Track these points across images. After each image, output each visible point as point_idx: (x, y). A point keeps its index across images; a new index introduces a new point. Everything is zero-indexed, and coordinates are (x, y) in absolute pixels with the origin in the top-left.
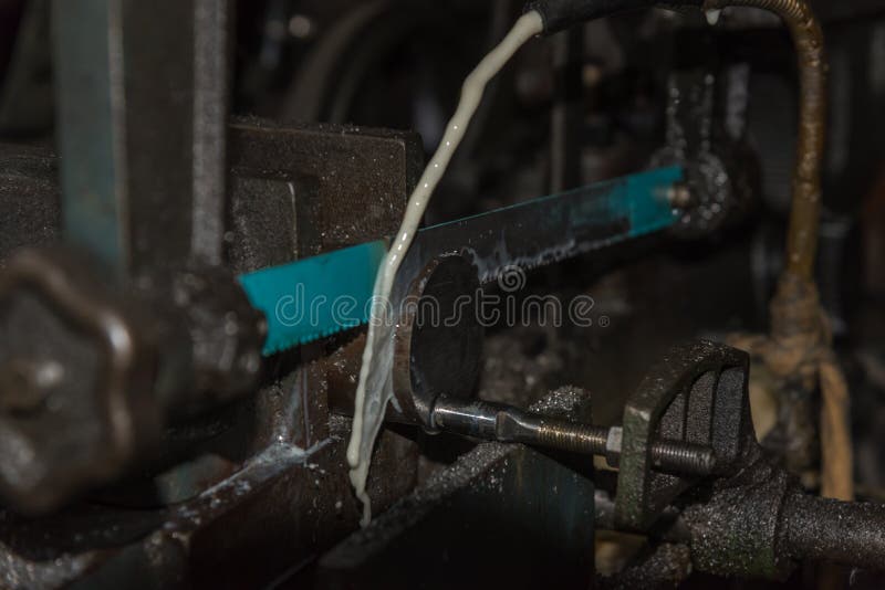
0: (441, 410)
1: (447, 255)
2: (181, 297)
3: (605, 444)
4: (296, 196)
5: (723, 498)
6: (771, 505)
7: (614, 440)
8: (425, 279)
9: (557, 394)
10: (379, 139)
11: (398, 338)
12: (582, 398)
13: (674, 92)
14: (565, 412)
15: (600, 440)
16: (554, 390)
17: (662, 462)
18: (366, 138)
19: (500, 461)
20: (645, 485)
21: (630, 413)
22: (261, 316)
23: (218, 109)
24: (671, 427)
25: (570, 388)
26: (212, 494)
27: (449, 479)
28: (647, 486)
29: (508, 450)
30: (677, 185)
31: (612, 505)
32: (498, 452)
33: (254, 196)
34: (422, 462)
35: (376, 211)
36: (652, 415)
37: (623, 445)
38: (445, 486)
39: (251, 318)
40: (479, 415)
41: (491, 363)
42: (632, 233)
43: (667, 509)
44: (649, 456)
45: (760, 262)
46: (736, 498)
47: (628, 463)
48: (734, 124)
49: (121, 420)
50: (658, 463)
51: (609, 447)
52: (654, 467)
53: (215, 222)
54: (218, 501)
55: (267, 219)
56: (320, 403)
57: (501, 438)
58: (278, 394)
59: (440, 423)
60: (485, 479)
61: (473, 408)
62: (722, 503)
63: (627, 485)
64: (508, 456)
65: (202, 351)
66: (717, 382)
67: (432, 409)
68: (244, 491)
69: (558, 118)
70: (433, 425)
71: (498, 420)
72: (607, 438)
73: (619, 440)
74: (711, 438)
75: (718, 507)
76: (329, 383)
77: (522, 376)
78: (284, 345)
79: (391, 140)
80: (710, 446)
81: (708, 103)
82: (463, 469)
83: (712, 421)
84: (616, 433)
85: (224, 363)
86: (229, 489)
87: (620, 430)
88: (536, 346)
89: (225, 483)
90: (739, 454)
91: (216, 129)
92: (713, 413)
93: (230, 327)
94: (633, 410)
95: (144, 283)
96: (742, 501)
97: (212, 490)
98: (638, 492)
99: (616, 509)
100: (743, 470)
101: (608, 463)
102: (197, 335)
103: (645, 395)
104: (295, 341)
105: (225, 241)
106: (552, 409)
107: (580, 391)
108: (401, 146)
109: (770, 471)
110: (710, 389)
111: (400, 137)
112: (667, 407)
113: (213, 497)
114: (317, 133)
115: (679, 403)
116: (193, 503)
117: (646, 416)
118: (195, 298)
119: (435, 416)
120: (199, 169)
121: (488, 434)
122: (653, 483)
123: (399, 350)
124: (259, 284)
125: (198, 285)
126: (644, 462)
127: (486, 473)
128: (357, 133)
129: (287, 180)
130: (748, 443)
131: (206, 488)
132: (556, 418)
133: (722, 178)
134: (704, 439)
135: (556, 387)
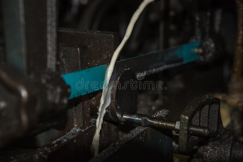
0: (125, 117)
1: (126, 69)
2: (44, 81)
3: (175, 127)
4: (80, 52)
5: (213, 144)
6: (228, 146)
7: (177, 126)
8: (120, 77)
9: (161, 112)
10: (105, 35)
11: (111, 94)
12: (168, 113)
13: (198, 18)
14: (163, 117)
15: (173, 125)
16: (159, 110)
17: (192, 132)
18: (102, 34)
19: (143, 132)
20: (187, 140)
21: (182, 117)
22: (69, 87)
23: (54, 24)
24: (195, 121)
25: (164, 110)
26: (55, 143)
27: (127, 138)
28: (188, 140)
29: (145, 129)
30: (199, 47)
31: (177, 146)
32: (142, 129)
33: (67, 52)
34: (120, 133)
35: (105, 57)
36: (189, 118)
37: (180, 127)
38: (126, 140)
39: (66, 88)
40: (137, 118)
41: (141, 103)
42: (184, 62)
43: (195, 147)
44: (188, 130)
45: (226, 72)
46: (217, 144)
47: (182, 133)
48: (217, 28)
49: (24, 118)
50: (191, 133)
51: (176, 127)
52: (190, 134)
53: (54, 58)
54: (56, 145)
55: (71, 59)
56: (88, 115)
57: (143, 125)
58: (75, 112)
59: (125, 121)
60: (138, 138)
61: (135, 116)
62: (213, 145)
63: (182, 139)
64: (145, 130)
65: (50, 97)
66: (210, 107)
67: (122, 116)
68: (65, 142)
69: (162, 27)
70: (123, 122)
71: (142, 120)
72: (175, 125)
73: (179, 125)
74: (208, 125)
75: (211, 147)
76: (91, 109)
77: (150, 107)
78: (76, 96)
79: (109, 35)
80: (208, 128)
81: (208, 22)
82: (131, 135)
83: (208, 120)
84: (178, 123)
85: (57, 101)
86: (60, 141)
87: (179, 122)
88: (155, 98)
89: (58, 140)
90: (218, 131)
91: (54, 30)
92: (209, 118)
93: (59, 90)
94: (183, 116)
95: (32, 76)
96: (219, 145)
97: (55, 142)
98: (185, 142)
99: (178, 147)
100: (219, 135)
101: (176, 133)
102: (49, 92)
103: (187, 112)
104: (80, 95)
105: (57, 64)
106: (159, 116)
107: (168, 111)
108: (112, 37)
109: (228, 135)
110: (208, 110)
111: (112, 34)
112: (194, 115)
113: (55, 144)
114: (87, 33)
115: (198, 114)
116: (49, 146)
117: (187, 118)
118: (48, 81)
119: (123, 119)
120: (49, 43)
121: (139, 124)
122: (190, 139)
123: (112, 99)
124: (68, 78)
125: (49, 77)
126: (187, 132)
127: (138, 136)
128: (99, 33)
129: (77, 47)
130: (221, 127)
131: (53, 141)
132: (160, 119)
133: (213, 45)
134: (206, 125)
135: (160, 110)
